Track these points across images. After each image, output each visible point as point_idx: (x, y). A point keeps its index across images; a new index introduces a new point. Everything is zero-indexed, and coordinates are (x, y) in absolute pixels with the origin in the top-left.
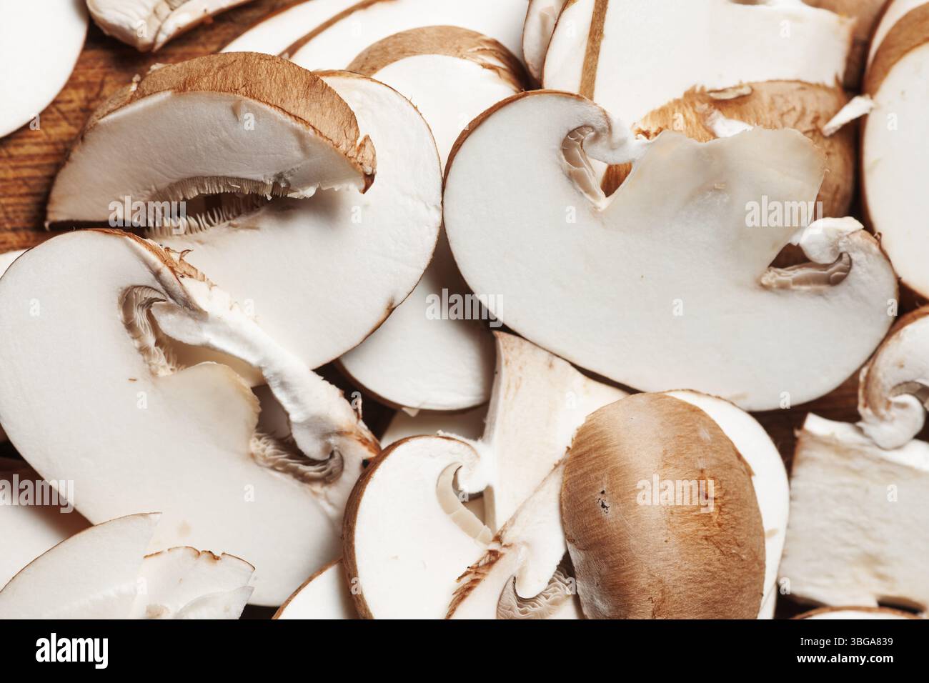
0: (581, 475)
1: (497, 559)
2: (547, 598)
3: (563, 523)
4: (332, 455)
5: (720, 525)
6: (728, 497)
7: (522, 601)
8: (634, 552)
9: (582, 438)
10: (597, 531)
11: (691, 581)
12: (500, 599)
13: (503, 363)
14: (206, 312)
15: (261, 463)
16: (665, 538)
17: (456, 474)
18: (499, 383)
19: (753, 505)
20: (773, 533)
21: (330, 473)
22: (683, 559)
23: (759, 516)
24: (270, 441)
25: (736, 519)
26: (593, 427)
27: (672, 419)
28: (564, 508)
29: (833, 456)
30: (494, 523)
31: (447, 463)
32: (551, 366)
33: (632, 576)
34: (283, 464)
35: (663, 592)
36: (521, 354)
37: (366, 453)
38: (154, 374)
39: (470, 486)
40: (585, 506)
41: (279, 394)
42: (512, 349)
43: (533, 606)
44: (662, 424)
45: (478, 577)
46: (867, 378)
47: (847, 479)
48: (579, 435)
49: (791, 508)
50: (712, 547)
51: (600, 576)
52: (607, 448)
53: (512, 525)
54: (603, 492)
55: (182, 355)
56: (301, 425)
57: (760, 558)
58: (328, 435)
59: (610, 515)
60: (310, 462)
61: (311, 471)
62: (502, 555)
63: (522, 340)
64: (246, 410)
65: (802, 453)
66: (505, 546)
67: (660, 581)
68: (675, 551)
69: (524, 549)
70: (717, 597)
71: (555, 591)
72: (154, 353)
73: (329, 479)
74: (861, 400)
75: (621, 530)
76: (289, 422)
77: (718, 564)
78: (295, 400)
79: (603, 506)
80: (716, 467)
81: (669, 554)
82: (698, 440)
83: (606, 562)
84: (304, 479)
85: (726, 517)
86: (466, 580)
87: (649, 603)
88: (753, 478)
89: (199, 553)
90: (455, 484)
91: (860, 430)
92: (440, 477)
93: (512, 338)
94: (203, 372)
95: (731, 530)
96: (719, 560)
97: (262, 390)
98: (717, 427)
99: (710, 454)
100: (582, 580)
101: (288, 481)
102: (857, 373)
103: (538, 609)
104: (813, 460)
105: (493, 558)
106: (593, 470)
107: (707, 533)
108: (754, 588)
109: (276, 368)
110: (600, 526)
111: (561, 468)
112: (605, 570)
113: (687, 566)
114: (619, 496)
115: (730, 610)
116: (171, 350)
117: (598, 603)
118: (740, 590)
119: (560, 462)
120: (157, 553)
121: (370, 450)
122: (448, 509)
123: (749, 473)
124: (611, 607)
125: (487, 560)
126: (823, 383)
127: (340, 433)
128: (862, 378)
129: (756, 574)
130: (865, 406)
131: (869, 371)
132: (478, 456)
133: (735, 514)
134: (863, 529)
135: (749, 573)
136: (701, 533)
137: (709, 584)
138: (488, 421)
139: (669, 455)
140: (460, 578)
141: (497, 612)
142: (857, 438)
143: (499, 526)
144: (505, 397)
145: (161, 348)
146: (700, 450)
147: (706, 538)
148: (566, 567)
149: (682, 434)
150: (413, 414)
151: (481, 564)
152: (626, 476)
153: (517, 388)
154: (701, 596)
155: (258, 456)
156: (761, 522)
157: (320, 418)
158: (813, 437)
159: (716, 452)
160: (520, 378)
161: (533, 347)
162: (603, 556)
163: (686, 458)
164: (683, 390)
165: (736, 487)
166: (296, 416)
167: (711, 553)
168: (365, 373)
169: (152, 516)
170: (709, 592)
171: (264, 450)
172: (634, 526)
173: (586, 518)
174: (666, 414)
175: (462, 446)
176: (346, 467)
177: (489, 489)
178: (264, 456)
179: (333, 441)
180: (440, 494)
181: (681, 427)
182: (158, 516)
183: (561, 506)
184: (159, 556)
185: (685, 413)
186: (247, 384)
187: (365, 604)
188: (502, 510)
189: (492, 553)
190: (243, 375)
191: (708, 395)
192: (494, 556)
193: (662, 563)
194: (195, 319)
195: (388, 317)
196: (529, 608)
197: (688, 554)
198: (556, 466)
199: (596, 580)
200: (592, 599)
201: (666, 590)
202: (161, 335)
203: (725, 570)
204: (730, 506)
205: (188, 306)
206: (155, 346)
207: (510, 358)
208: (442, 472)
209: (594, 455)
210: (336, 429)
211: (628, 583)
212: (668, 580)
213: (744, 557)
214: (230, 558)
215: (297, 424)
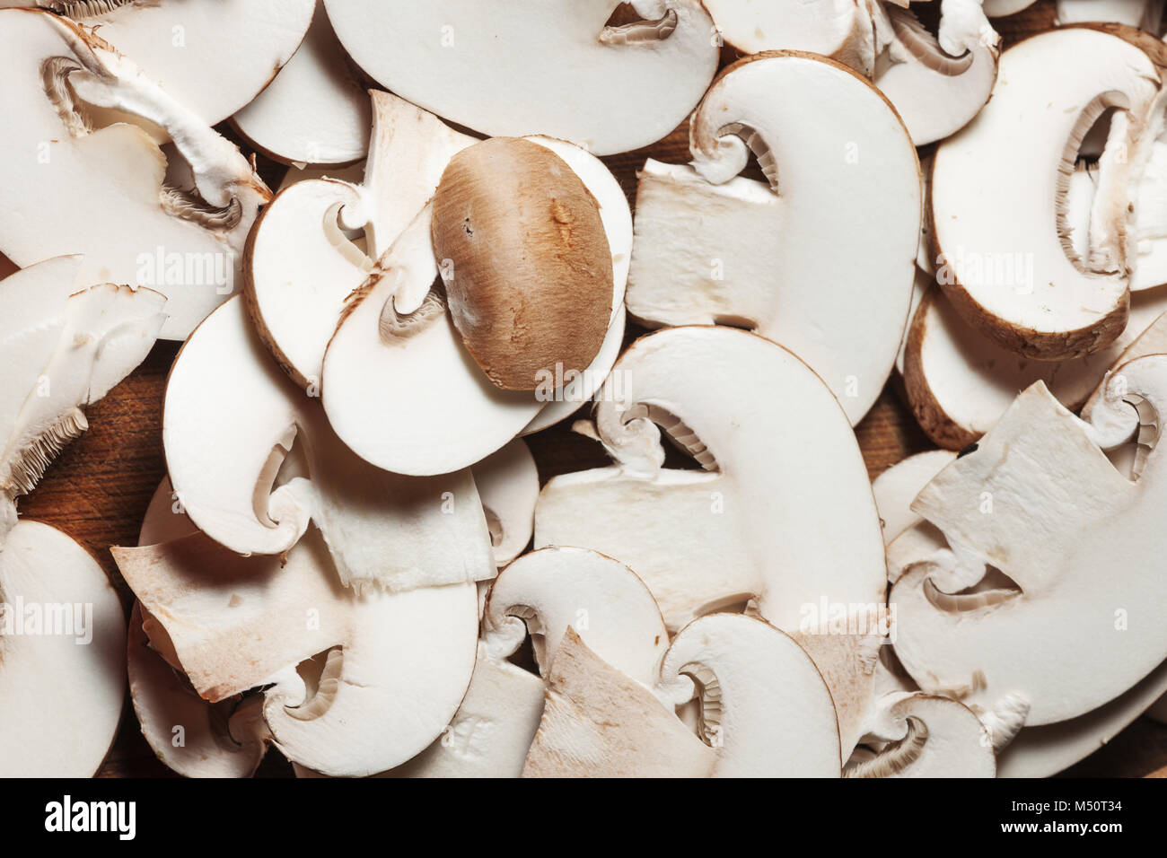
0: (449, 206)
1: (378, 280)
2: (423, 315)
3: (434, 249)
4: (231, 202)
5: (571, 246)
6: (577, 223)
7: (401, 317)
8: (496, 269)
9: (449, 175)
10: (464, 253)
11: (546, 293)
12: (381, 315)
13: (378, 116)
14: (116, 78)
15: (170, 213)
16: (522, 257)
17: (339, 212)
18: (375, 134)
19: (601, 232)
20: (619, 257)
21: (231, 219)
22: (539, 274)
23: (607, 242)
24: (177, 193)
25: (585, 242)
26: (457, 166)
27: (526, 157)
28: (435, 235)
29: (670, 194)
30: (375, 255)
31: (332, 202)
32: (420, 118)
33: (496, 289)
34: (189, 213)
35: (522, 302)
36: (393, 108)
37: (262, 200)
38: (73, 136)
39: (353, 222)
40: (453, 233)
41: (183, 149)
42: (385, 105)
43: (411, 321)
44: (517, 161)
45: (362, 296)
46: (696, 122)
47: (682, 214)
48: (446, 173)
49: (634, 241)
50: (564, 264)
51: (468, 292)
52: (469, 182)
53: (390, 253)
54: (468, 220)
55: (97, 118)
56: (203, 175)
57: (608, 277)
58: (227, 184)
59: (475, 239)
60: (214, 210)
61: (214, 218)
62: (382, 277)
63: (394, 96)
64: (155, 165)
65: (643, 193)
66: (384, 270)
67: (520, 293)
68: (532, 267)
69: (400, 272)
70: (570, 307)
71: (430, 309)
72: (73, 118)
73: (229, 225)
74: (692, 142)
75: (484, 251)
76: (192, 175)
77: (570, 279)
78: (197, 154)
79: (468, 231)
80: (566, 197)
81: (526, 270)
82: (549, 175)
83: (473, 279)
84: (209, 226)
85: (576, 239)
86: (351, 300)
87: (511, 313)
88: (600, 210)
89: (118, 288)
90: (339, 220)
91: (693, 169)
92: (325, 215)
93: (385, 94)
94: (116, 134)
95: (581, 251)
96: (570, 275)
97: (169, 148)
98: (567, 166)
99: (561, 187)
100: (452, 297)
101: (193, 227)
102: (688, 118)
103: (415, 323)
104: (653, 198)
105: (374, 280)
106: (458, 202)
107: (560, 252)
108: (604, 302)
109: (179, 126)
110: (466, 248)
111: (431, 205)
112: (471, 285)
113: (543, 280)
114: (481, 222)
115: (582, 319)
116: (87, 115)
117: (467, 315)
118: (591, 302)
119: (430, 199)
120: (81, 292)
121: (264, 197)
122: (334, 242)
123: (597, 207)
124: (478, 318)
125: (369, 282)
126: (657, 129)
127: (238, 182)
128: (691, 123)
129: (605, 290)
130: (696, 147)
131: (697, 115)
132: (359, 197)
133: (584, 237)
134: (699, 257)
135: (599, 288)
136: (555, 252)
137: (563, 296)
138: (367, 170)
139: (524, 186)
140: (346, 299)
141: (380, 326)
142: (692, 176)
143: (379, 256)
144: (381, 146)
145: (78, 112)
146: (551, 183)
147: (559, 256)
148: (438, 288)
149: (536, 170)
150: (301, 167)
151: (364, 286)
152: (487, 204)
153: (391, 138)
154: (556, 306)
155: (167, 207)
156: (608, 248)
157: (219, 169)
158: (651, 176)
159: (566, 185)
160: (393, 130)
161: (404, 102)
162: (469, 274)
163: (539, 190)
164: (536, 136)
165: (584, 215)
166: (198, 168)
167: (563, 270)
168: (257, 131)
169: (76, 257)
170: (564, 303)
171: (172, 201)
172: (496, 246)
173: (454, 242)
174: (521, 154)
175: (345, 187)
176: (244, 213)
177: (369, 225)
178: (172, 207)
179: (232, 189)
180: (326, 227)
181: (535, 164)
182: (82, 257)
183: (432, 235)
184: (83, 294)
185: (538, 153)
186: (155, 143)
187: (264, 324)
188: (381, 242)
189: (373, 276)
190: (151, 135)
191: (558, 139)
192: (375, 279)
193: (521, 278)
194: (107, 84)
195: (275, 76)
196: (407, 323)
197: (543, 270)
198: (427, 203)
199: (465, 295)
200: (462, 311)
201: (526, 301)
202: (78, 102)
203: (576, 284)
204: (580, 230)
205: (101, 74)
206: (74, 110)
207: (384, 112)
208: (327, 211)
209: (459, 190)
210: (234, 178)
211: (492, 296)
212: (527, 292)
213: (593, 274)
214: (145, 290)
215: (200, 175)
